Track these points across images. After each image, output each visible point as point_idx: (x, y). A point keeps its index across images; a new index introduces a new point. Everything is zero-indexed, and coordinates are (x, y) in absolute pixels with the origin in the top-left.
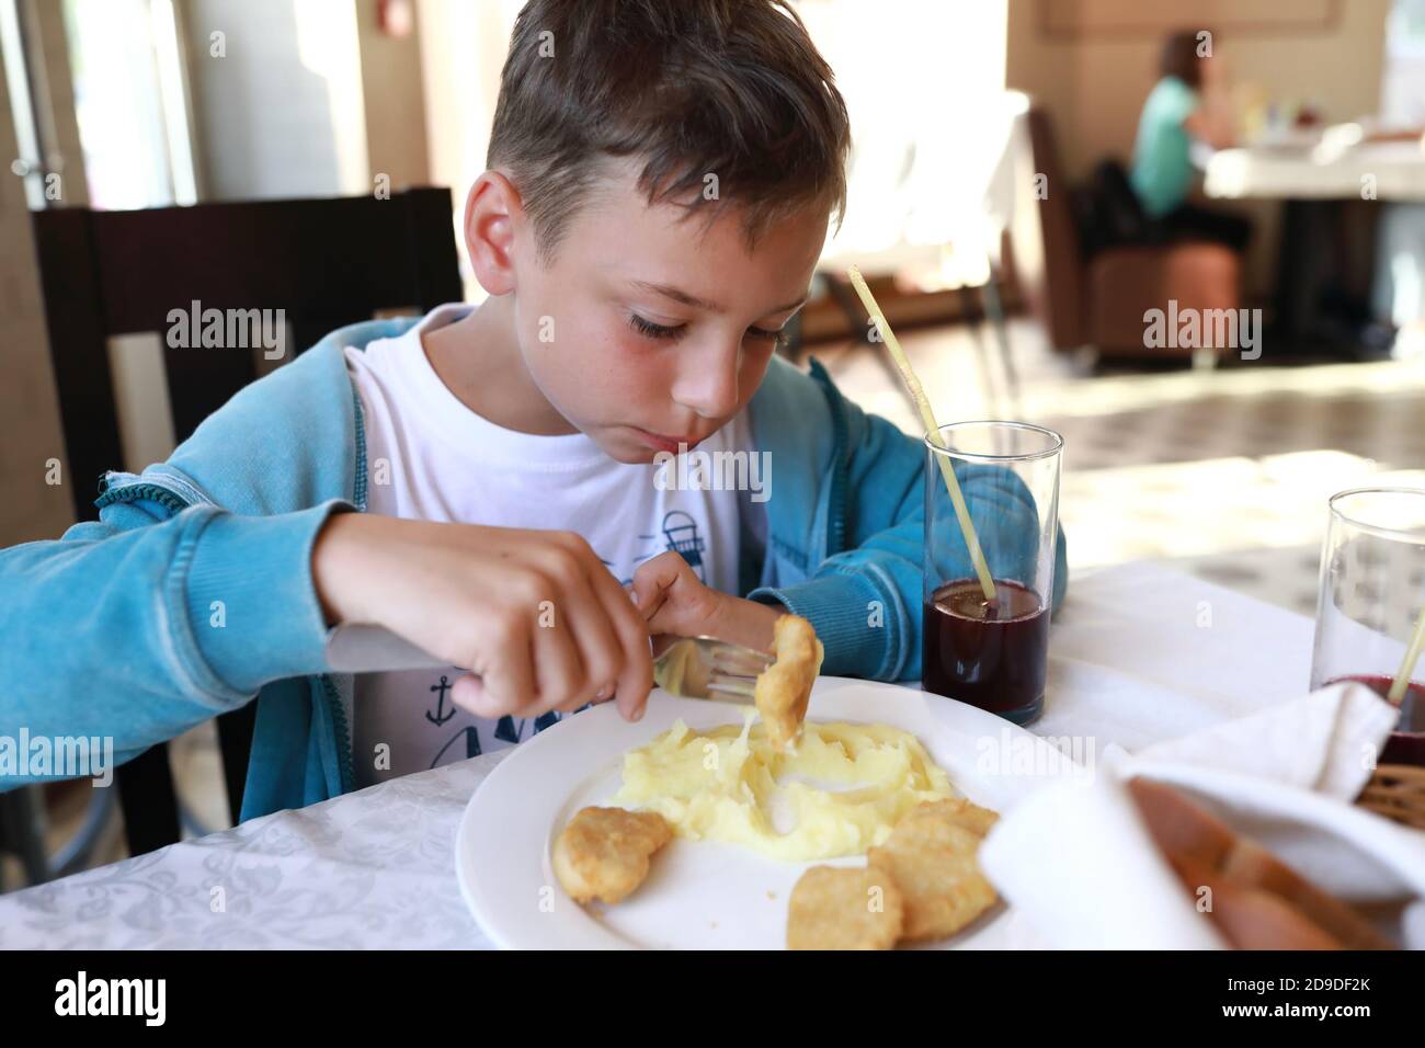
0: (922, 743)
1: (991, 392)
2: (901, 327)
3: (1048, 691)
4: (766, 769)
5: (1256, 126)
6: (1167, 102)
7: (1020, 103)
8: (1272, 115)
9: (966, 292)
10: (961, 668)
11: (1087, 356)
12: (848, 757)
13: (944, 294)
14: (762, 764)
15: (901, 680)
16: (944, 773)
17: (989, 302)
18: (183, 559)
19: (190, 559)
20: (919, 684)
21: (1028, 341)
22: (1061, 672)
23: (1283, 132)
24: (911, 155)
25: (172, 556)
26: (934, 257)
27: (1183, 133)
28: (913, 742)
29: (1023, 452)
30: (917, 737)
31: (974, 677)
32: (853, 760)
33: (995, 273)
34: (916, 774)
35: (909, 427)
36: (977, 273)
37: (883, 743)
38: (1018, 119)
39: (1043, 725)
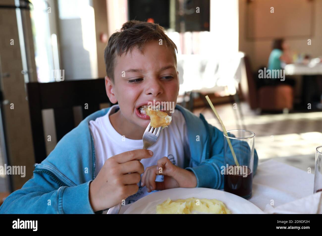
0: (224, 204)
1: (237, 119)
2: (215, 104)
3: (253, 191)
4: (189, 210)
5: (295, 58)
6: (275, 54)
7: (242, 55)
8: (299, 56)
9: (231, 96)
10: (233, 186)
11: (258, 111)
12: (207, 207)
13: (226, 97)
14: (188, 209)
15: (219, 189)
16: (229, 211)
17: (235, 98)
18: (60, 202)
19: (62, 202)
20: (223, 190)
21: (245, 107)
22: (256, 187)
23: (302, 60)
24: (218, 67)
25: (58, 202)
26: (223, 89)
27: (279, 61)
28: (222, 204)
29: (246, 137)
30: (223, 202)
31: (236, 188)
32: (209, 207)
33: (237, 92)
34: (223, 211)
35: (218, 127)
36: (233, 92)
37: (215, 204)
38: (242, 59)
39: (252, 199)
